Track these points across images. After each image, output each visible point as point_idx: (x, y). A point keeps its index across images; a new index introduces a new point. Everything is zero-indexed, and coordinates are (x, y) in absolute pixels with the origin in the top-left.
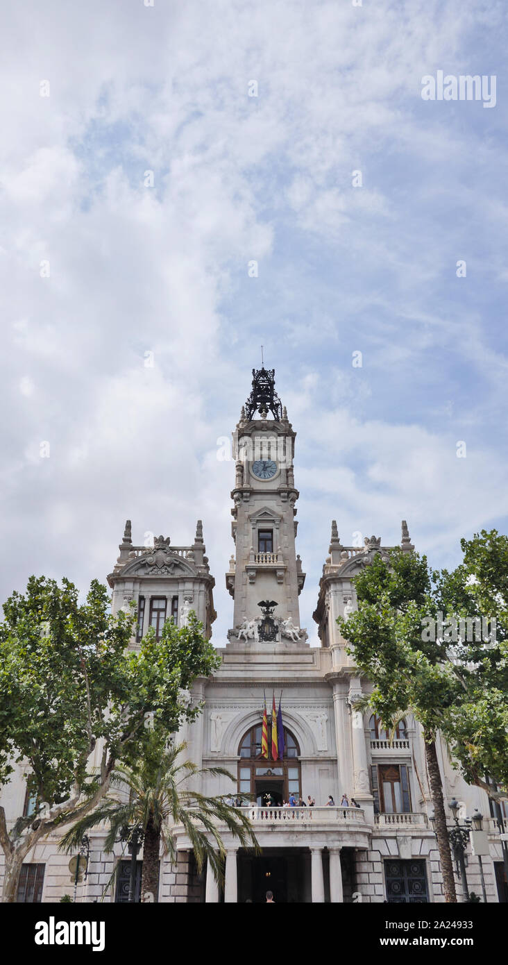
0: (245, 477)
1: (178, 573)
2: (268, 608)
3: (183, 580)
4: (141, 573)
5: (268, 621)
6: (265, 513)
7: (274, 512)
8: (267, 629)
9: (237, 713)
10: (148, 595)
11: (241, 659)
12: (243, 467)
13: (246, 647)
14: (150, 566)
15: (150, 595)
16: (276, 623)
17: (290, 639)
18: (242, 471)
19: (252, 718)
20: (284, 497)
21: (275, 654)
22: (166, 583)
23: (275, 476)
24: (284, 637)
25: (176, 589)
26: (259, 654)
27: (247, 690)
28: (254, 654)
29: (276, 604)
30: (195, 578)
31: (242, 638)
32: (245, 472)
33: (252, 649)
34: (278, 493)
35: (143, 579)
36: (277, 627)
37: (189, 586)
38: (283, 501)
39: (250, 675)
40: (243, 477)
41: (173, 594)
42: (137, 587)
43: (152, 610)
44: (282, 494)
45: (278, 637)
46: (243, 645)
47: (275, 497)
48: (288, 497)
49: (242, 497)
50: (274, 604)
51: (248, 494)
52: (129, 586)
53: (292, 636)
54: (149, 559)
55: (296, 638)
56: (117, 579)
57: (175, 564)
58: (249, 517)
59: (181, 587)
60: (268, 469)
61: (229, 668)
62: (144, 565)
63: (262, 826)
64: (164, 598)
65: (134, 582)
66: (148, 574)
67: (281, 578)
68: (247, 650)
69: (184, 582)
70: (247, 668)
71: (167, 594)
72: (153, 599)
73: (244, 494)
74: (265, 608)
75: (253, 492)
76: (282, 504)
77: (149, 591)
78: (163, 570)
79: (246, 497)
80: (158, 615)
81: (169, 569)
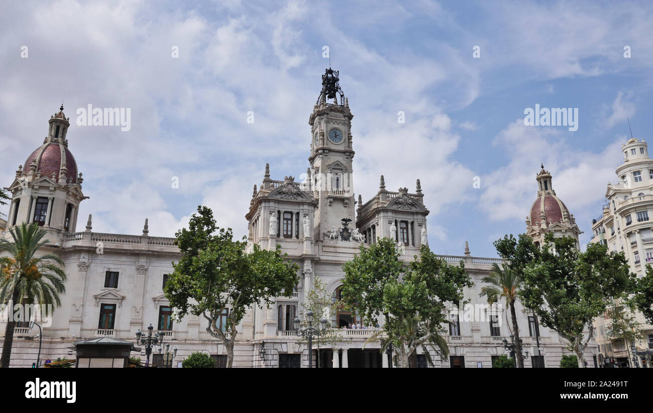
0: (325, 140)
1: (300, 199)
2: (346, 223)
3: (303, 203)
4: (278, 197)
5: (346, 230)
6: (337, 164)
7: (342, 164)
8: (345, 234)
9: (330, 279)
10: (282, 210)
11: (332, 250)
12: (324, 134)
13: (334, 243)
14: (284, 193)
15: (284, 210)
16: (350, 231)
17: (357, 240)
18: (323, 136)
19: (339, 282)
20: (347, 155)
21: (350, 248)
22: (293, 204)
23: (342, 142)
24: (354, 239)
25: (298, 208)
26: (341, 247)
27: (336, 266)
28: (338, 247)
29: (351, 221)
30: (310, 203)
31: (332, 238)
32: (325, 137)
33: (338, 245)
34: (344, 152)
35: (280, 201)
36: (350, 233)
37: (306, 207)
38: (347, 158)
39: (336, 259)
40: (323, 140)
41: (296, 211)
42: (276, 205)
43: (284, 219)
44: (347, 154)
45: (351, 238)
46: (332, 242)
47: (342, 154)
48: (350, 156)
49: (324, 152)
50: (350, 220)
51: (328, 151)
52: (272, 204)
53: (358, 239)
54: (284, 190)
55: (360, 240)
56: (264, 200)
57: (298, 194)
58: (329, 165)
59: (301, 207)
60: (338, 136)
61: (325, 254)
62: (280, 193)
63: (361, 338)
64: (291, 213)
65: (275, 202)
66: (282, 198)
67: (346, 204)
68: (336, 245)
69: (303, 205)
70: (336, 255)
71: (293, 211)
72: (286, 212)
73: (325, 151)
74: (345, 222)
75: (330, 150)
76: (346, 159)
77: (284, 208)
78: (292, 197)
79: (326, 153)
80: (287, 222)
81: (295, 196)
